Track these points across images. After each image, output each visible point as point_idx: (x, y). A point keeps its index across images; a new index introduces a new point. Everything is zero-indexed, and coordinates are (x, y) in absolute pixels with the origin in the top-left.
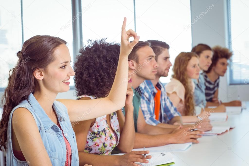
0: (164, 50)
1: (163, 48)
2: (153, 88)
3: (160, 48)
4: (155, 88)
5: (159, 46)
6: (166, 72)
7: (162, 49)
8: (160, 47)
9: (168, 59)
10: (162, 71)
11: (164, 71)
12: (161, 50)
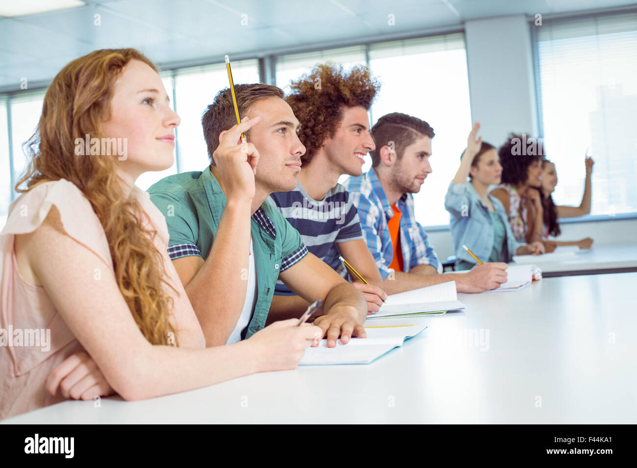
0: (421, 138)
1: (419, 134)
2: (388, 206)
3: (412, 132)
4: (390, 207)
5: (413, 128)
6: (417, 182)
7: (417, 135)
8: (414, 131)
9: (425, 158)
10: (408, 180)
11: (412, 179)
12: (414, 136)
